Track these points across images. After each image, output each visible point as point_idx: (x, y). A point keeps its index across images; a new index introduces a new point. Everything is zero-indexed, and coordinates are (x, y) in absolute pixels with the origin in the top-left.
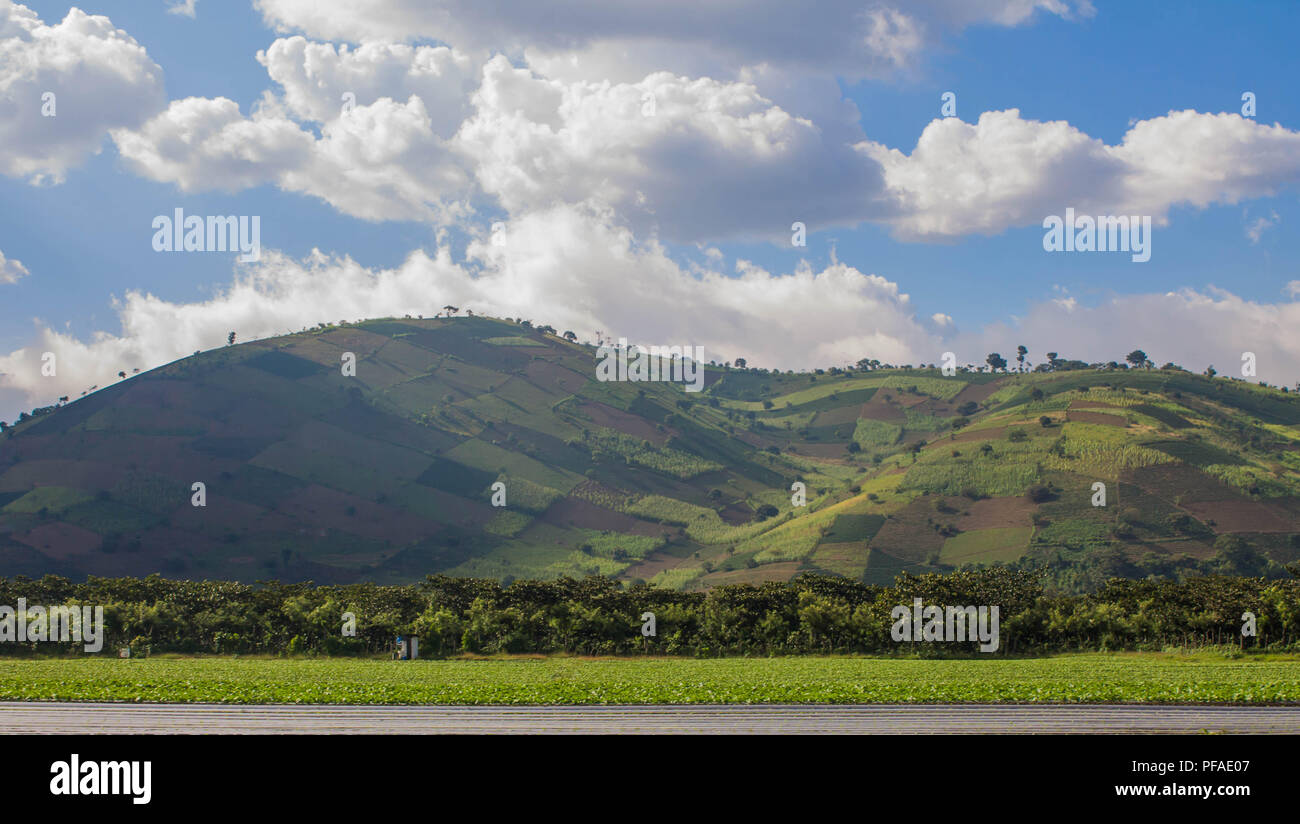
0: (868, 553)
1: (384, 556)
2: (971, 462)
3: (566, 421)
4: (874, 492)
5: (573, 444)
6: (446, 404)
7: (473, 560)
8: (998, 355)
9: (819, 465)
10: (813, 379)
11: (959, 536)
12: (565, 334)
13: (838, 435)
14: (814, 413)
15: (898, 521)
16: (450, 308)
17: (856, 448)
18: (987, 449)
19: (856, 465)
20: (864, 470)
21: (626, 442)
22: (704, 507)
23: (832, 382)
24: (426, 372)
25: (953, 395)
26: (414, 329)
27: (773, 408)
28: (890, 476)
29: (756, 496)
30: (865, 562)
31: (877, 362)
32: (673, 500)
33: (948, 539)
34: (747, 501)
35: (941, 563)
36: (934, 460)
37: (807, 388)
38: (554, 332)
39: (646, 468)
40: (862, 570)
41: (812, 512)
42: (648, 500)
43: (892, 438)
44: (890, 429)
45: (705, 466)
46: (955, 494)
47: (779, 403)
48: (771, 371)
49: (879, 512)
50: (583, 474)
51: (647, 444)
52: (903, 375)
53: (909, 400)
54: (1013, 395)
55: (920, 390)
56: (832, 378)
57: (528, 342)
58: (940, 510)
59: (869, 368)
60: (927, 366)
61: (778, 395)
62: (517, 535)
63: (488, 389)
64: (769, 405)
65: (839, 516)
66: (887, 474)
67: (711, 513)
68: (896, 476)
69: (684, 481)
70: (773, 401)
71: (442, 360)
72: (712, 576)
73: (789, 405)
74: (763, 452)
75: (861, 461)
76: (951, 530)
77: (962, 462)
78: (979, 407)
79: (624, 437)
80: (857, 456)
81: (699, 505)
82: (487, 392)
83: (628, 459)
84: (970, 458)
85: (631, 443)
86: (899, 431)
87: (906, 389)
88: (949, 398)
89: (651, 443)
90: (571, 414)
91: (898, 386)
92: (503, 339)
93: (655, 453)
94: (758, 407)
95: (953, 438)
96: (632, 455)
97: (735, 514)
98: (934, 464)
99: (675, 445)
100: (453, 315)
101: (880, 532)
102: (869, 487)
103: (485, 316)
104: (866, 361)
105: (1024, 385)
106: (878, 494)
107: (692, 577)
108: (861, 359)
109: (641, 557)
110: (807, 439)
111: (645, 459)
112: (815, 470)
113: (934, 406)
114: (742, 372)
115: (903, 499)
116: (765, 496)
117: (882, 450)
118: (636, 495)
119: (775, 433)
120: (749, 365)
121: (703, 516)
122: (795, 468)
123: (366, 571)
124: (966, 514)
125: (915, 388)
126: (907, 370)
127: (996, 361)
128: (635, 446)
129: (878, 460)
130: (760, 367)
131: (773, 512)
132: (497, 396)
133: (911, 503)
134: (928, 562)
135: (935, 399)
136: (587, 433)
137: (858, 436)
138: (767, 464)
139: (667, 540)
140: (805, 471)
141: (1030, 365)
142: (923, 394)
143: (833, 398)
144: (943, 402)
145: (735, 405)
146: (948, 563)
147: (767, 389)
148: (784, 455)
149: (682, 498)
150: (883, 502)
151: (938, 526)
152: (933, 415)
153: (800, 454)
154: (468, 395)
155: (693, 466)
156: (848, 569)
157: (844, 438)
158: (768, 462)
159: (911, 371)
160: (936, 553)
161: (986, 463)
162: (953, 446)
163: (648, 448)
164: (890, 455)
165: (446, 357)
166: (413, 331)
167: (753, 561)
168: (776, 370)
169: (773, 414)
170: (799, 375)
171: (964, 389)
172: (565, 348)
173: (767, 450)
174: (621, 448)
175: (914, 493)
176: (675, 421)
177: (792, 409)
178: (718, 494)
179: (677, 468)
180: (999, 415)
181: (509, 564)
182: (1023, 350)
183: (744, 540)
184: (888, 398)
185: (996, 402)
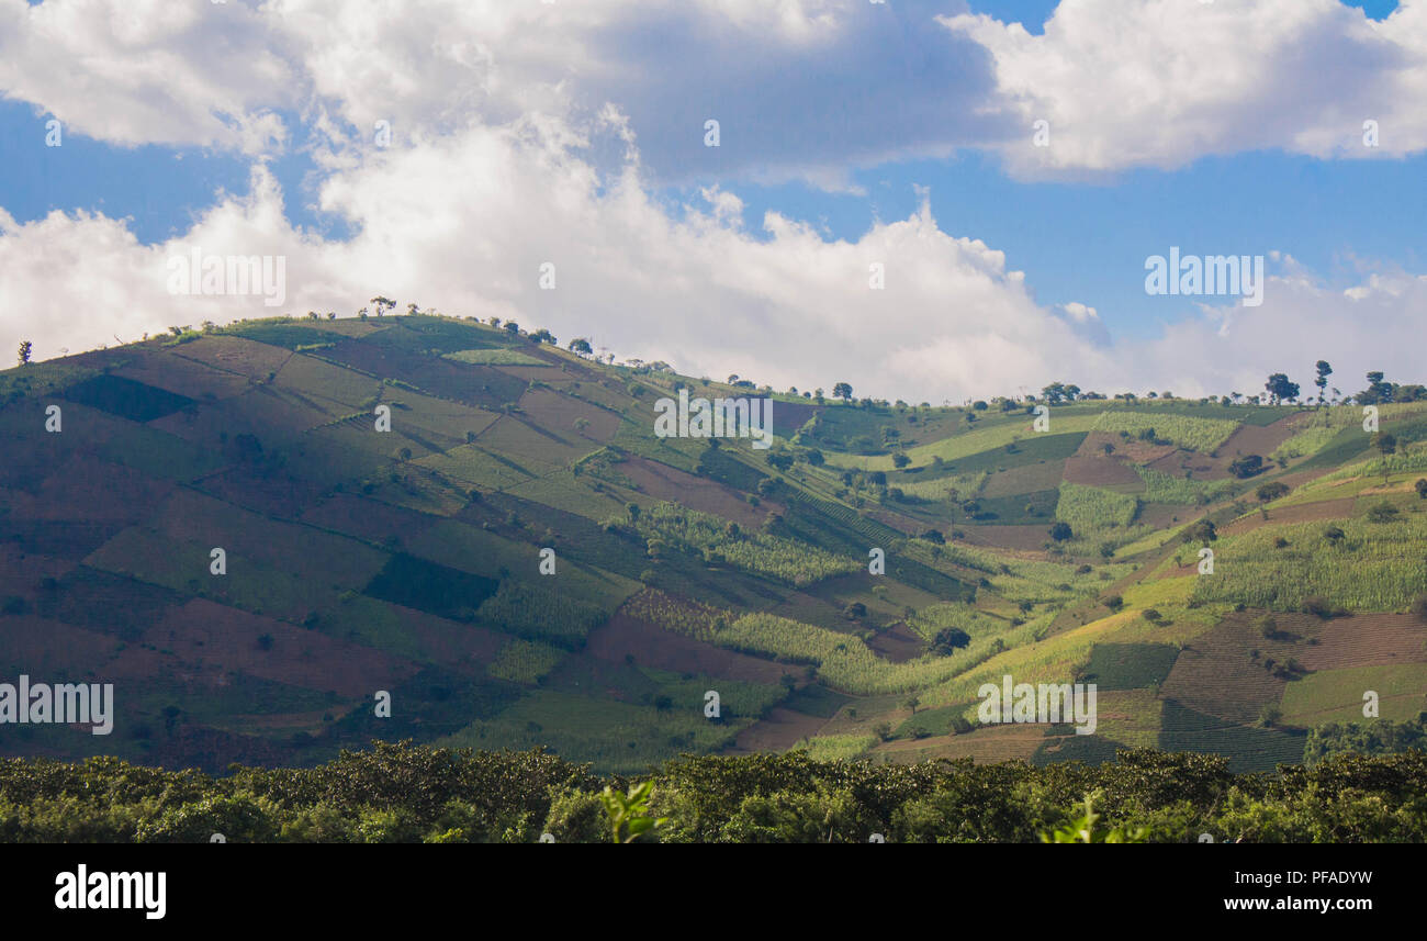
0: (1160, 708)
1: (331, 718)
2: (1309, 557)
3: (596, 490)
4: (1149, 605)
5: (613, 529)
6: (397, 462)
7: (478, 723)
8: (1284, 377)
9: (1010, 561)
10: (971, 418)
11: (1307, 679)
12: (573, 344)
13: (1031, 510)
14: (983, 474)
15: (1199, 655)
16: (382, 300)
17: (1063, 533)
18: (1335, 535)
19: (1071, 562)
20: (1088, 570)
21: (700, 524)
22: (839, 632)
23: (1004, 422)
24: (362, 409)
25: (1216, 444)
26: (329, 337)
27: (909, 466)
28: (1169, 581)
29: (920, 613)
30: (1157, 722)
31: (1076, 390)
32: (790, 622)
33: (1289, 683)
34: (908, 623)
35: (1289, 723)
36: (1243, 553)
37: (961, 432)
38: (552, 341)
39: (734, 568)
40: (1153, 734)
41: (1038, 640)
42: (749, 620)
43: (1123, 516)
44: (1118, 501)
45: (834, 564)
46: (1291, 610)
47: (920, 457)
48: (893, 404)
49: (1167, 640)
50: (637, 579)
51: (735, 529)
52: (1127, 411)
53: (1141, 454)
54: (1323, 443)
55: (1159, 435)
56: (1003, 415)
57: (520, 358)
58: (1268, 636)
59: (1063, 399)
60: (1160, 395)
61: (912, 444)
62: (542, 681)
63: (465, 437)
64: (902, 461)
65: (1095, 646)
66: (1161, 577)
67: (854, 641)
68: (1180, 580)
69: (803, 589)
70: (911, 453)
71: (382, 388)
72: (893, 747)
73: (939, 460)
74: (918, 541)
75: (1074, 553)
76: (1293, 669)
77: (1292, 557)
78: (1265, 464)
79: (694, 515)
80: (1068, 546)
81: (833, 628)
82: (462, 441)
83: (707, 552)
84: (1307, 550)
85: (708, 527)
86: (1133, 505)
87: (1136, 434)
88: (1212, 448)
89: (741, 527)
90: (603, 478)
91: (1121, 429)
92: (478, 352)
93: (748, 544)
94: (885, 464)
95: (1266, 517)
96: (712, 547)
97: (893, 643)
98: (1246, 559)
99: (780, 528)
100: (388, 312)
101: (1173, 672)
102: (1139, 599)
103: (436, 314)
104: (1057, 387)
105: (1338, 427)
106: (1159, 610)
107: (859, 749)
108: (1048, 384)
109: (754, 717)
110: (977, 517)
111: (734, 553)
112: (1005, 570)
113: (1188, 462)
114: (846, 405)
115: (1204, 617)
116: (935, 613)
117: (1109, 536)
118: (727, 614)
119: (921, 508)
120: (858, 395)
121: (842, 647)
122: (972, 566)
123: (303, 741)
124: (1314, 642)
125: (1151, 433)
126: (1129, 403)
127: (1282, 386)
128: (714, 532)
129: (1107, 552)
130: (876, 396)
131: (961, 640)
132: (482, 450)
133: (1217, 625)
134: (1260, 722)
135: (1187, 450)
136: (635, 510)
137: (1064, 513)
138: (929, 560)
139: (792, 689)
140: (988, 571)
141: (1338, 393)
142: (1166, 442)
143: (1012, 449)
144: (1202, 455)
145: (849, 461)
146: (1296, 723)
147: (895, 434)
148: (950, 544)
149: (803, 618)
150: (1170, 623)
151: (1270, 663)
152: (1188, 476)
153: (971, 543)
154: (435, 449)
155: (813, 565)
156: (1128, 734)
157: (1041, 515)
158: (931, 557)
159: (1136, 403)
160: (1273, 706)
161: (1336, 557)
162: (1270, 531)
163: (735, 534)
164: (1124, 543)
165: (389, 384)
166: (329, 340)
167: (963, 721)
168: (899, 402)
169: (914, 476)
170: (943, 411)
171: (1235, 433)
172: (575, 367)
173: (922, 537)
174: (692, 535)
175: (1220, 608)
176: (774, 488)
177: (942, 468)
178: (860, 610)
179: (789, 568)
180: (1336, 479)
181: (540, 729)
182: (1324, 368)
183: (926, 687)
184: (1109, 448)
185: (1295, 455)
